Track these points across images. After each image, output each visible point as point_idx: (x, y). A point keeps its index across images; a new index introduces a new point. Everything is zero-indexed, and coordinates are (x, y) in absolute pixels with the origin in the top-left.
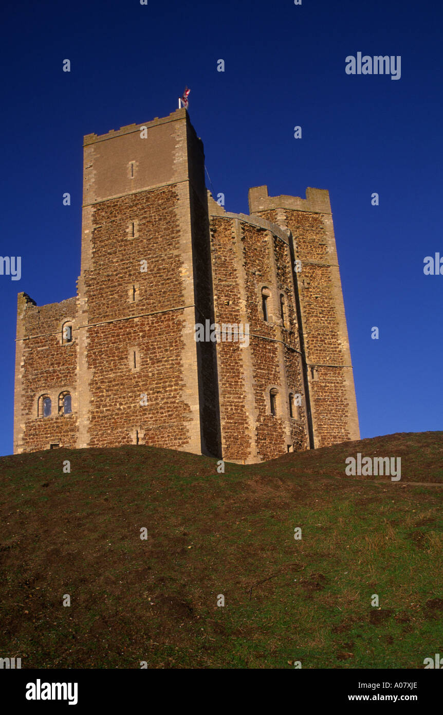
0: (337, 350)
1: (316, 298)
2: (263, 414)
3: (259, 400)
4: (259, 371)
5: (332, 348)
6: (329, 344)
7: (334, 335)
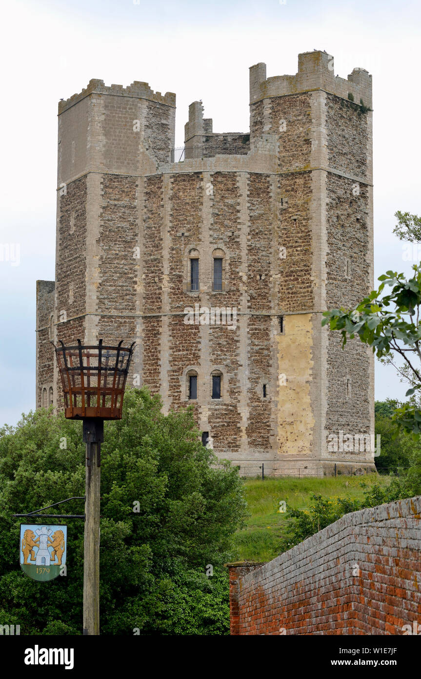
0: (310, 289)
1: (295, 220)
2: (177, 401)
3: (175, 386)
4: (177, 353)
5: (305, 288)
6: (303, 283)
7: (307, 271)
